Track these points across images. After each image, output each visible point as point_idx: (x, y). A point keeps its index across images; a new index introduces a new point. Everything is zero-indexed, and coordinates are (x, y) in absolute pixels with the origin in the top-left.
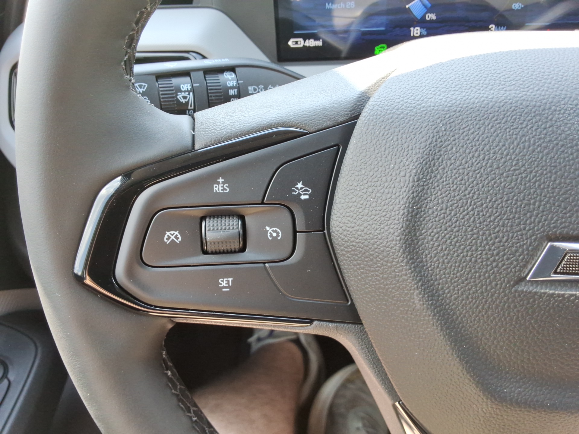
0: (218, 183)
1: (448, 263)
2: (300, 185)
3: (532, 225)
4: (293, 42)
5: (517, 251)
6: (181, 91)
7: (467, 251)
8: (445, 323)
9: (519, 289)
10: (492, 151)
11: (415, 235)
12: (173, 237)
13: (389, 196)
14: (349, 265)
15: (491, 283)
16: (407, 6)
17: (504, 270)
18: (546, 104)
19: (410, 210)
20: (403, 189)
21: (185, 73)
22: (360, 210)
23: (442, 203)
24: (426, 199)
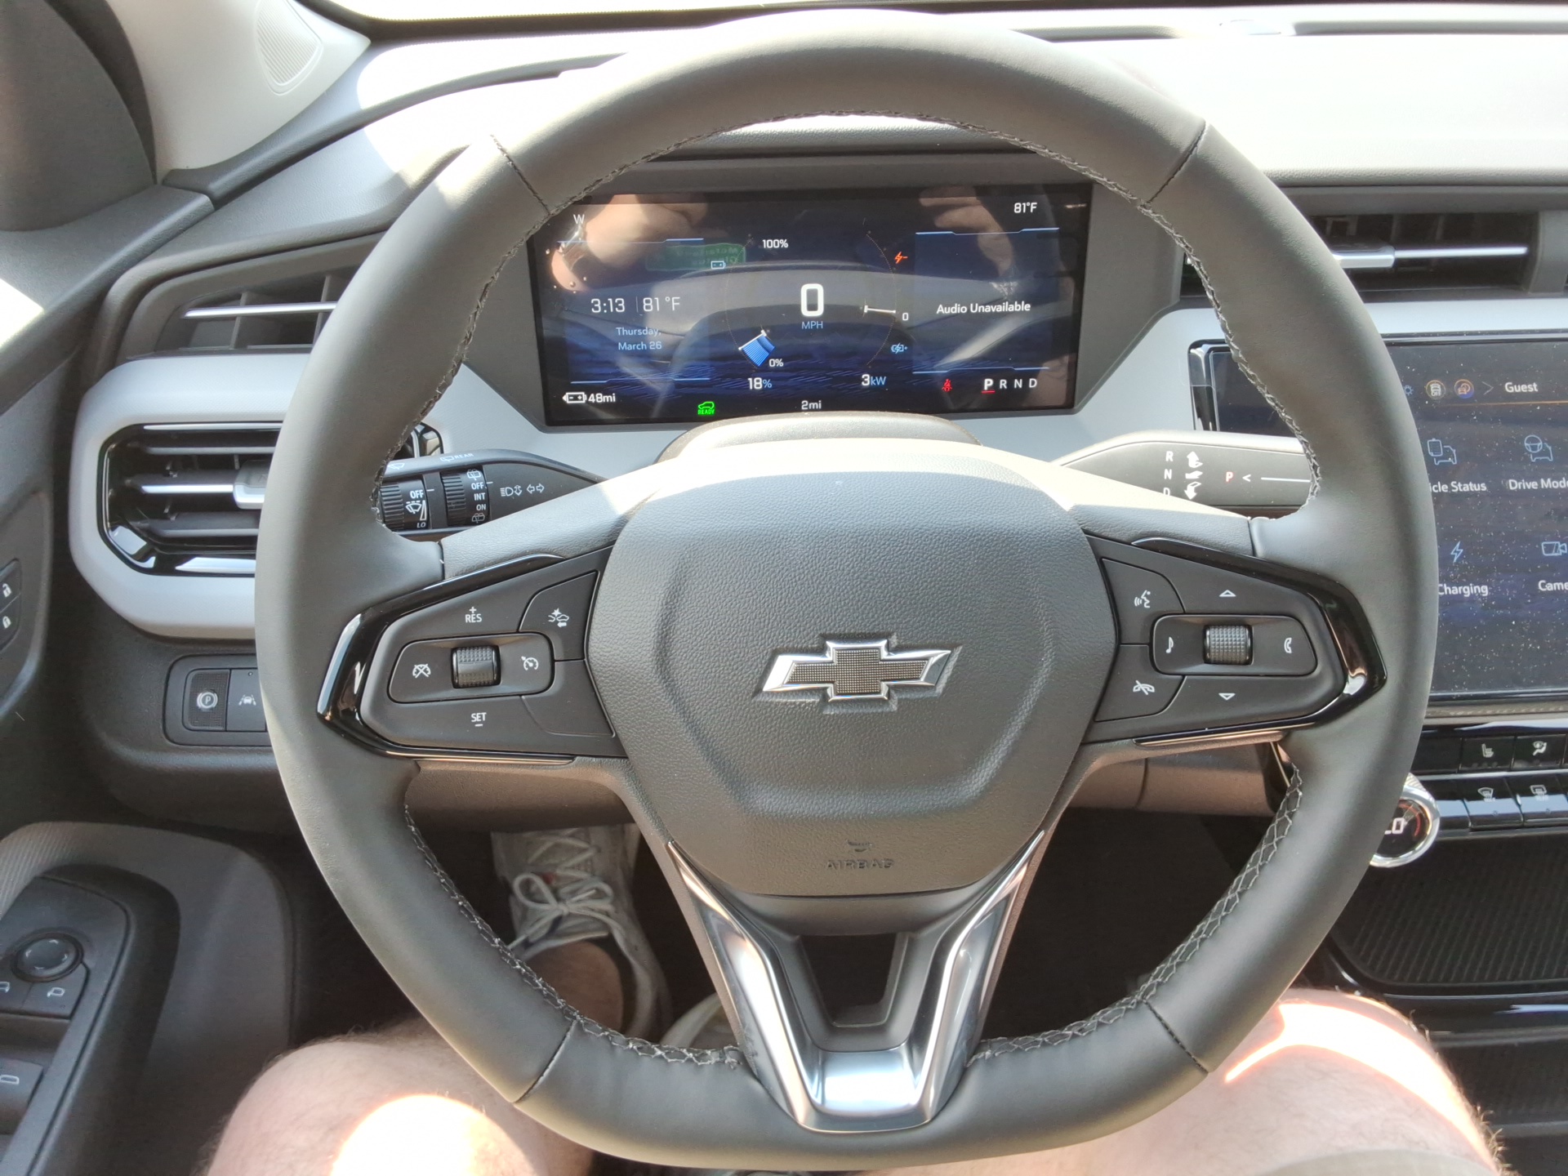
0: (470, 613)
1: (696, 680)
2: (557, 612)
3: (763, 641)
4: (570, 396)
5: (752, 665)
6: (411, 500)
7: (712, 668)
8: (697, 739)
9: (758, 700)
10: (729, 576)
11: (666, 655)
12: (421, 671)
13: (641, 619)
14: (608, 691)
15: (733, 696)
16: (740, 349)
17: (744, 682)
18: (776, 532)
19: (660, 632)
20: (654, 613)
21: (416, 476)
22: (616, 634)
23: (689, 624)
24: (674, 621)
